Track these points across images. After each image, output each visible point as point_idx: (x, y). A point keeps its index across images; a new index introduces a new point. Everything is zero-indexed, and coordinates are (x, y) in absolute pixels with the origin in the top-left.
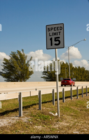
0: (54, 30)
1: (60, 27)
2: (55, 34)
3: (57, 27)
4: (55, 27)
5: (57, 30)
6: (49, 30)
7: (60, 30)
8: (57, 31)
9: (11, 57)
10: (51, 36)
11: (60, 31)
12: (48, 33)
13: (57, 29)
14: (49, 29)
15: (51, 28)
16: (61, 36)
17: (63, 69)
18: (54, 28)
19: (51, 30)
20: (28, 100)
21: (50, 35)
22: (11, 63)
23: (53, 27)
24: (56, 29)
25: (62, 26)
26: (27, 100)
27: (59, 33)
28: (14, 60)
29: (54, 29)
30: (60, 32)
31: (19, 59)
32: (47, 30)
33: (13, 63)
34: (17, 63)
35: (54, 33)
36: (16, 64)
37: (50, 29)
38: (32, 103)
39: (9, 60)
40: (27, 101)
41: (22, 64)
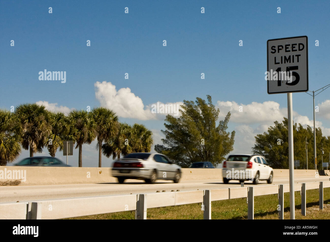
0: (286, 51)
1: (299, 44)
2: (287, 60)
3: (293, 45)
4: (287, 43)
5: (293, 51)
6: (274, 51)
7: (300, 50)
8: (292, 54)
9: (182, 111)
10: (279, 63)
11: (298, 53)
12: (272, 56)
13: (293, 47)
14: (273, 48)
15: (279, 46)
16: (301, 64)
17: (300, 142)
18: (286, 46)
19: (279, 49)
20: (223, 210)
21: (277, 62)
22: (183, 125)
23: (284, 43)
24: (290, 48)
25: (303, 41)
26: (219, 208)
27: (296, 58)
28: (189, 118)
29: (286, 48)
30: (298, 56)
31: (200, 117)
32: (270, 50)
33: (186, 126)
34: (197, 126)
35: (285, 57)
36: (193, 128)
37: (276, 49)
38: (233, 216)
39: (179, 119)
40: (220, 211)
41: (208, 128)
